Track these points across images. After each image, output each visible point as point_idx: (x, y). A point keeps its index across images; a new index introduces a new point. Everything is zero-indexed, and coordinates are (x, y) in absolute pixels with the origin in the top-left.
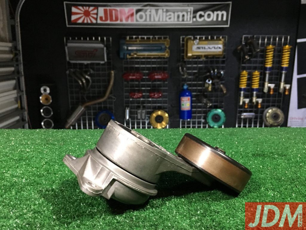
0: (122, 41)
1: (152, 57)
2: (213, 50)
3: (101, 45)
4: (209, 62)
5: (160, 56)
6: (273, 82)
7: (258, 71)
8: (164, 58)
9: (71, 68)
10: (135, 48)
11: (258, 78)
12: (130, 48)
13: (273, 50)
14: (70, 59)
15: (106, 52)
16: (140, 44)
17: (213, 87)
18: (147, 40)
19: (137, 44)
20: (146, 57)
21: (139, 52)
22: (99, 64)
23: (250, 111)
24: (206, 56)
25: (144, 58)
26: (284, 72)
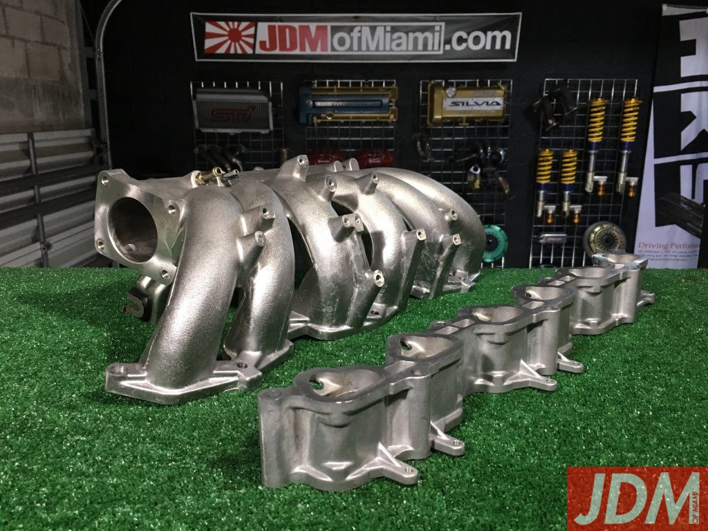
0: (303, 91)
1: (364, 121)
2: (484, 107)
3: (263, 99)
4: (476, 131)
5: (378, 119)
6: (604, 172)
7: (574, 151)
8: (387, 124)
9: (204, 143)
10: (329, 104)
11: (575, 163)
12: (319, 104)
13: (604, 108)
14: (200, 126)
15: (273, 111)
16: (338, 96)
17: (484, 181)
18: (354, 87)
19: (333, 96)
20: (350, 120)
21: (336, 112)
22: (258, 135)
23: (558, 230)
24: (471, 120)
25: (346, 124)
26: (626, 152)
